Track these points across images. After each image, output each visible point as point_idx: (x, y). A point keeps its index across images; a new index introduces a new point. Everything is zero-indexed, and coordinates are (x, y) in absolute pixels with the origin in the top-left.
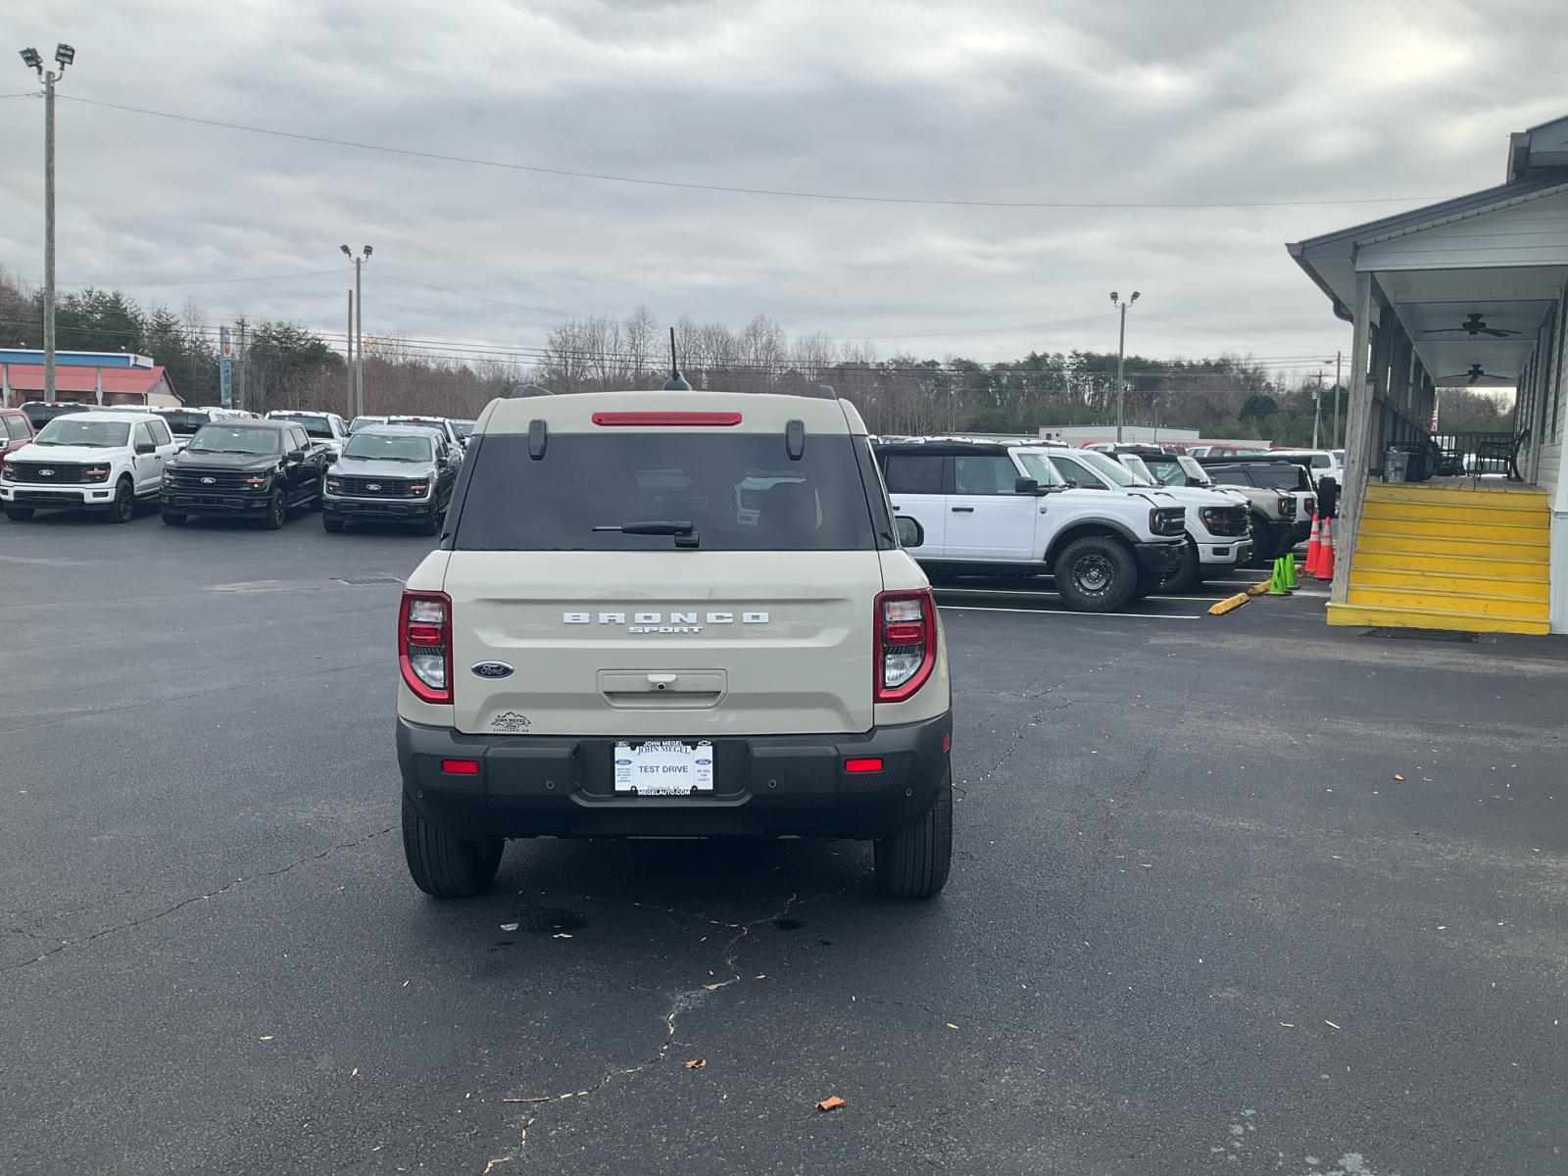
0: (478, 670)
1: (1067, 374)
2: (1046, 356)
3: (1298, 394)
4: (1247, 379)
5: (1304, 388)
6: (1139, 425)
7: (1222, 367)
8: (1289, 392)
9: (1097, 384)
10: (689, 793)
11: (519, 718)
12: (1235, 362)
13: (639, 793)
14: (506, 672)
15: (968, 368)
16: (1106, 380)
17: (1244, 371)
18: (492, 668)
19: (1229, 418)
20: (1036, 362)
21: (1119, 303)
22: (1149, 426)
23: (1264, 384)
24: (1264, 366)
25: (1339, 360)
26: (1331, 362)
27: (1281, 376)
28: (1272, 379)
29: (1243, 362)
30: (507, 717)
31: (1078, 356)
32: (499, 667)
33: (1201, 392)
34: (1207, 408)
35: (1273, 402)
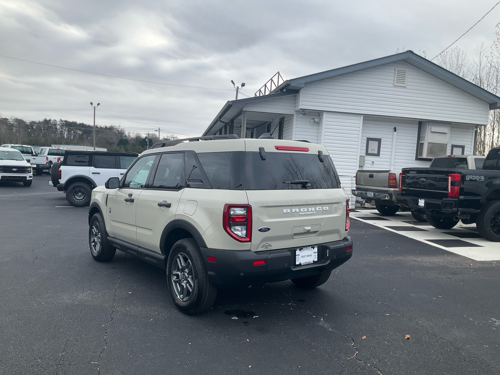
0: (260, 230)
1: (58, 127)
2: (50, 120)
3: (135, 139)
4: (119, 133)
5: (136, 137)
6: (87, 145)
7: (111, 128)
8: (132, 138)
9: (69, 131)
10: (313, 262)
11: (269, 245)
12: (115, 128)
13: (302, 264)
14: (269, 229)
15: (20, 122)
16: (72, 130)
17: (118, 131)
18: (265, 229)
19: (114, 145)
20: (47, 122)
21: (93, 106)
22: (90, 146)
23: (124, 135)
24: (124, 130)
25: (159, 130)
26: (157, 131)
27: (129, 133)
28: (126, 133)
29: (117, 128)
30: (266, 245)
31: (62, 121)
32: (267, 228)
33: (105, 136)
34: (107, 141)
35: (128, 141)
